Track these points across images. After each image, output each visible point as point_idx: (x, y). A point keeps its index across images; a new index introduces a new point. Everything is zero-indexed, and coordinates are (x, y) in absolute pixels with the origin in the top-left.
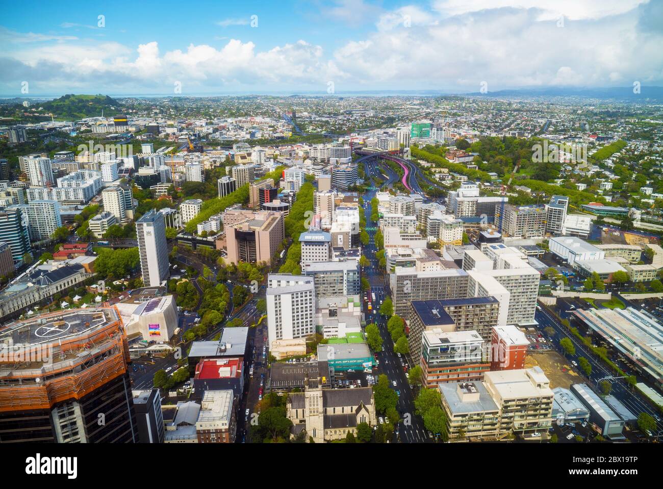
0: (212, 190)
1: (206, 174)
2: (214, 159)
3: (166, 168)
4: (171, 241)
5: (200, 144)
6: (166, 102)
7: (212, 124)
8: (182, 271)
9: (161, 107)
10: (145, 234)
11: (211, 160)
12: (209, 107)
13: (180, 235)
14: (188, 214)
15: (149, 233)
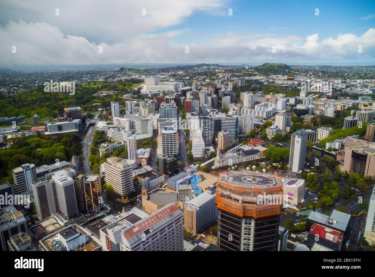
0: (339, 123)
1: (337, 113)
2: (344, 105)
3: (313, 106)
4: (309, 149)
5: (337, 94)
6: (317, 68)
7: (345, 82)
8: (312, 167)
9: (314, 71)
10: (296, 141)
11: (342, 105)
12: (345, 72)
13: (314, 147)
14: (322, 135)
15: (298, 142)
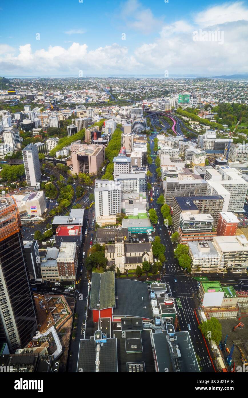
0: (64, 132)
1: (61, 123)
2: (65, 115)
3: (38, 119)
4: (42, 161)
5: (57, 106)
6: (37, 81)
7: (63, 94)
8: (48, 177)
9: (34, 83)
10: (27, 157)
11: (63, 115)
12: (62, 84)
13: (47, 158)
14: (51, 146)
15: (29, 156)
